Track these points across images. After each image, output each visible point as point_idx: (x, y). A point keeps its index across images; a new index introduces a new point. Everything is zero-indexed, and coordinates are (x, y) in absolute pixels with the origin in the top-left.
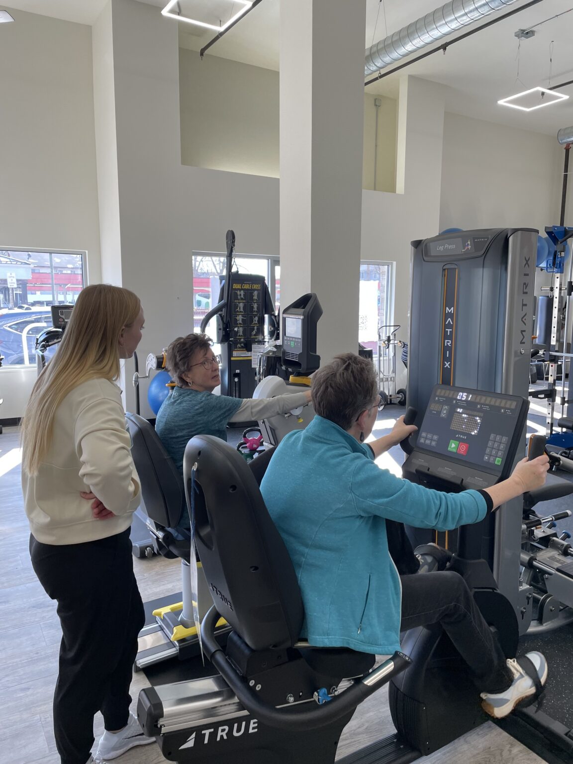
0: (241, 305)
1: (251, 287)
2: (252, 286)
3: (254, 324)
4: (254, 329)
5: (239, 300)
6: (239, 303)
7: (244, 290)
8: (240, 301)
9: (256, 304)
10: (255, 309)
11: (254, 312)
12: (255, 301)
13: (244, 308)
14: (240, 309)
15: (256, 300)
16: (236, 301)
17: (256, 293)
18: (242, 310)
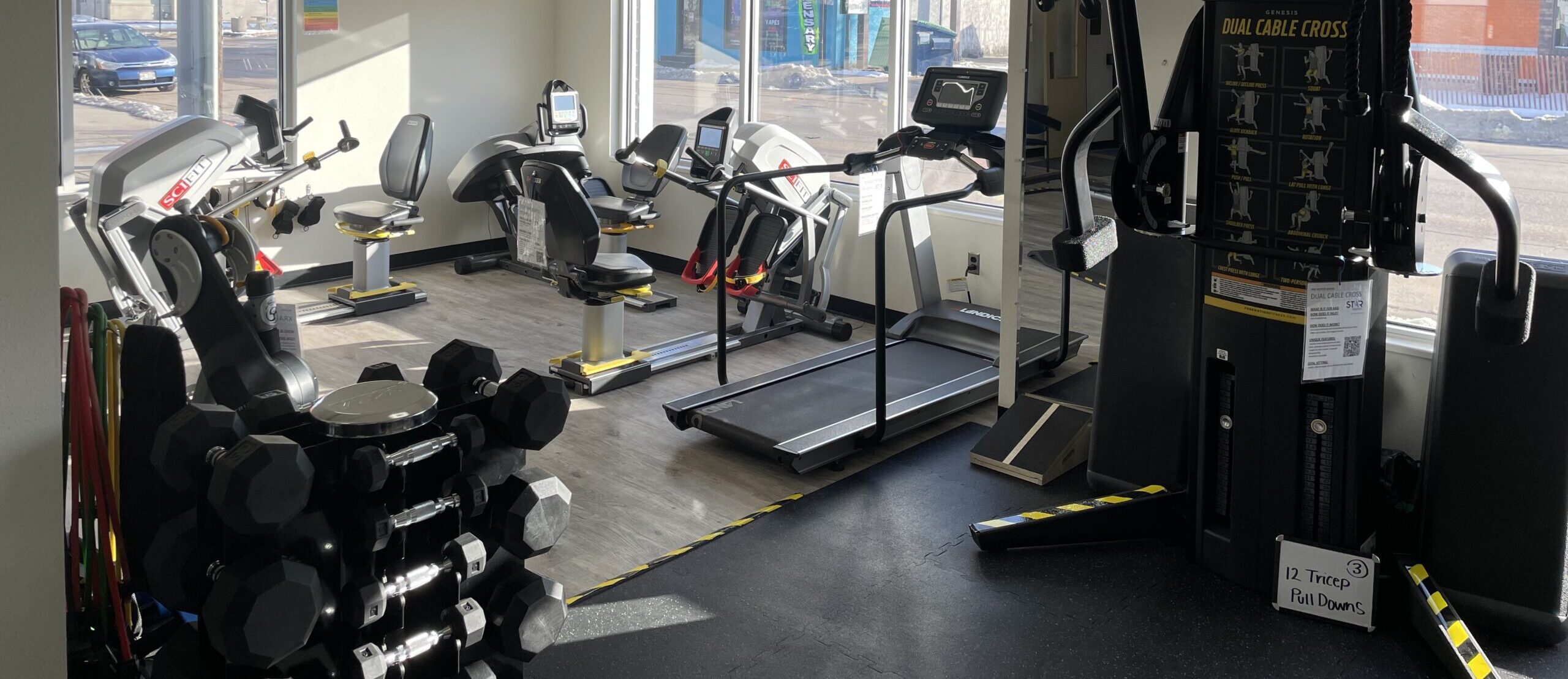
0: (1249, 100)
1: (1297, 31)
2: (1299, 26)
3: (1306, 181)
4: (1300, 202)
5: (1239, 79)
6: (1242, 90)
7: (1264, 41)
8: (1243, 84)
9: (1318, 101)
10: (1317, 121)
11: (1309, 130)
12: (1311, 89)
13: (1260, 112)
14: (1242, 114)
15: (1322, 83)
16: (1228, 83)
17: (1320, 55)
18: (1249, 118)
